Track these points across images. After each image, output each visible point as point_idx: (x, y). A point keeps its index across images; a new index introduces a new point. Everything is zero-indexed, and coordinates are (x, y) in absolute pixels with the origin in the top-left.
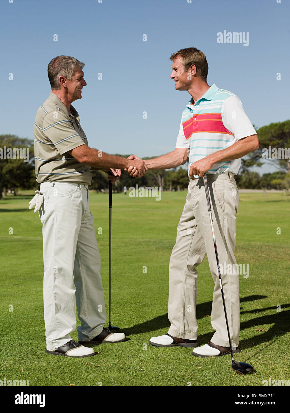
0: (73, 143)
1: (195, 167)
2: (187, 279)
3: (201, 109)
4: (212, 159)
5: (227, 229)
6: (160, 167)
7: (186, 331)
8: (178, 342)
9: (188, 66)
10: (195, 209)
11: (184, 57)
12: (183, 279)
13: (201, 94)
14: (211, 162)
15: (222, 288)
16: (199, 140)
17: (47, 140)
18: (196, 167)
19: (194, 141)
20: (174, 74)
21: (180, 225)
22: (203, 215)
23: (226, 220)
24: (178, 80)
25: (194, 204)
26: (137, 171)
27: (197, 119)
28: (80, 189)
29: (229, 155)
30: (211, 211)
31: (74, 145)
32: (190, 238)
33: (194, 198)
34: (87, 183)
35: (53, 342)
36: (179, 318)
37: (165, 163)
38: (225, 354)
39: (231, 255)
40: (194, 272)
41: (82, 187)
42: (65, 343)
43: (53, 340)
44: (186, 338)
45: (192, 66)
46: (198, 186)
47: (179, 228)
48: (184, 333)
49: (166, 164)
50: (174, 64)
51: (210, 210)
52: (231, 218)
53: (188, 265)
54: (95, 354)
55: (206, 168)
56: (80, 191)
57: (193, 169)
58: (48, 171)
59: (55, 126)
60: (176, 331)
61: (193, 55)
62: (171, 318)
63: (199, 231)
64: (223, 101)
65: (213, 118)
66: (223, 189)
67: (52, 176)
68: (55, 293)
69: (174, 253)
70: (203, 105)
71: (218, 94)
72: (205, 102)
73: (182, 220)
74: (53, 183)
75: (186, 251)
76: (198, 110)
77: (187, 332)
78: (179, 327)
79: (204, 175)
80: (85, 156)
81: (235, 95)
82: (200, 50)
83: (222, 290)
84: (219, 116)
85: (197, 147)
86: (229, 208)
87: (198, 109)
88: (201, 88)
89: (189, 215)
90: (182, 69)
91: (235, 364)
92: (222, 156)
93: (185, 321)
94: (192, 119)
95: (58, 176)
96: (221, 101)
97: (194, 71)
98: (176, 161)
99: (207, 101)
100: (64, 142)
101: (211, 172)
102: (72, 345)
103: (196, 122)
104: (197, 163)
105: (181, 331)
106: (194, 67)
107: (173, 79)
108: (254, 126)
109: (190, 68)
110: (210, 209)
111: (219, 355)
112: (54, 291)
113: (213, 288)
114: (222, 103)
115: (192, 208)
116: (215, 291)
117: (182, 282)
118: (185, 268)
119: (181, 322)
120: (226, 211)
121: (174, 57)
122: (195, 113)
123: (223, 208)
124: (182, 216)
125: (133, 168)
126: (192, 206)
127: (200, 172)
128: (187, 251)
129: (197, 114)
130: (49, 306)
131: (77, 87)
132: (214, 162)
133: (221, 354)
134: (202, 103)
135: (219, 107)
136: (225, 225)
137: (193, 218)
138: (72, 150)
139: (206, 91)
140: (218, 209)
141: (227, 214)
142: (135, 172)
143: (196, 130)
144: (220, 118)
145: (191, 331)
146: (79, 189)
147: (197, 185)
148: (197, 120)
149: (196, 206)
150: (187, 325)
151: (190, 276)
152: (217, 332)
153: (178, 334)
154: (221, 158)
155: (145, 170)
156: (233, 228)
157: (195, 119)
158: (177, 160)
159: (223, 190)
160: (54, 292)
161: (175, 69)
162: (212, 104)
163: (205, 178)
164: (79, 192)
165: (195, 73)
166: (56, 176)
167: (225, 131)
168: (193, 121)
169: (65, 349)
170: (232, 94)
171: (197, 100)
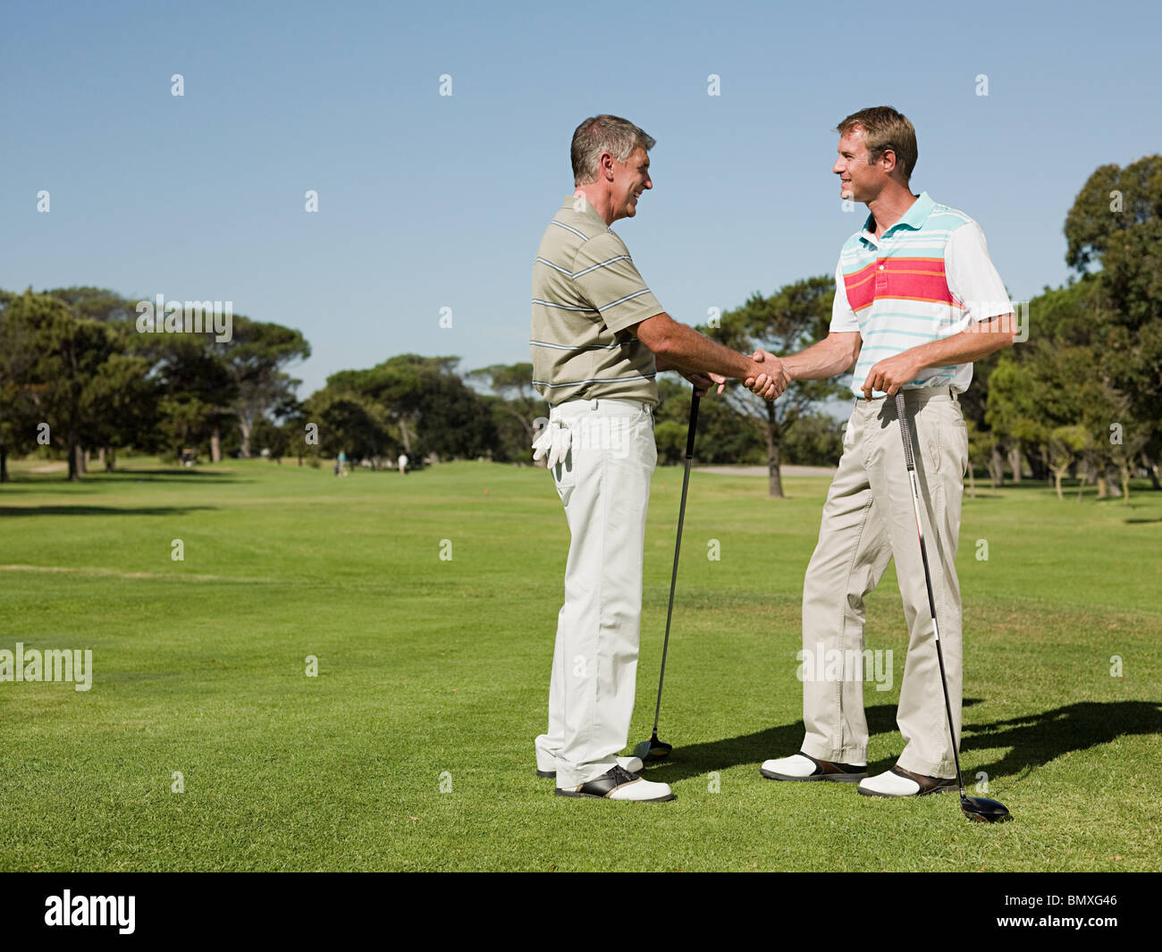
0: (645, 306)
1: (882, 372)
2: (846, 626)
3: (897, 246)
4: (920, 358)
5: (944, 509)
6: (813, 374)
7: (846, 745)
8: (826, 771)
9: (878, 152)
10: (871, 466)
11: (870, 129)
12: (837, 627)
13: (897, 214)
14: (919, 365)
15: (937, 639)
16: (892, 314)
17: (579, 301)
18: (884, 374)
19: (876, 316)
20: (841, 163)
21: (832, 504)
22: (891, 478)
23: (942, 489)
24: (850, 180)
25: (870, 454)
27: (885, 268)
28: (647, 415)
29: (958, 353)
31: (647, 311)
32: (855, 533)
33: (870, 440)
35: (579, 768)
36: (830, 716)
38: (930, 793)
39: (950, 569)
40: (859, 611)
42: (604, 772)
43: (578, 765)
44: (845, 762)
45: (888, 153)
46: (882, 420)
47: (827, 510)
48: (843, 751)
49: (823, 367)
50: (844, 141)
51: (911, 468)
52: (954, 486)
53: (849, 595)
54: (672, 798)
55: (906, 377)
57: (876, 376)
58: (585, 375)
59: (608, 267)
60: (826, 746)
61: (892, 127)
62: (813, 719)
63: (876, 515)
64: (950, 233)
65: (924, 270)
66: (938, 420)
67: (594, 387)
68: (600, 654)
69: (815, 570)
70: (901, 237)
71: (936, 215)
72: (906, 233)
73: (834, 492)
74: (594, 401)
75: (843, 563)
76: (890, 250)
77: (848, 748)
78: (832, 736)
79: (898, 393)
80: (667, 337)
81: (974, 222)
82: (904, 114)
83: (938, 642)
84: (940, 266)
85: (884, 331)
86: (950, 464)
87: (888, 246)
88: (897, 202)
89: (856, 479)
90: (864, 157)
91: (968, 801)
92: (941, 352)
93: (844, 722)
94: (872, 268)
95: (606, 387)
96: (944, 232)
97: (890, 164)
99: (912, 229)
100: (627, 304)
101: (914, 386)
102: (618, 777)
103: (883, 274)
104: (887, 365)
105: (837, 746)
106: (892, 156)
107: (839, 175)
108: (1006, 289)
109: (882, 156)
110: (912, 466)
111: (918, 793)
112: (597, 648)
113: (908, 642)
114: (946, 236)
115: (863, 464)
116: (911, 650)
117: (835, 634)
118: (843, 601)
119: (834, 726)
120: (942, 470)
121: (845, 127)
122: (883, 255)
123: (937, 462)
124: (834, 483)
126: (866, 459)
127: (890, 385)
128: (846, 562)
129: (886, 258)
130: (582, 684)
131: (633, 183)
132: (923, 365)
133: (920, 792)
134: (898, 233)
135: (939, 245)
136: (940, 500)
137: (866, 486)
138: (638, 324)
139: (908, 208)
140: (926, 464)
141: (946, 478)
143: (884, 294)
144: (942, 269)
145: (856, 745)
146: (645, 415)
147: (879, 418)
148: (887, 271)
149: (874, 459)
150: (848, 730)
151: (852, 619)
152: (912, 742)
153: (829, 753)
154: (940, 357)
155: (784, 382)
156: (956, 510)
157: (882, 267)
158: (842, 357)
159: (938, 423)
160: (599, 651)
161: (846, 155)
162: (924, 237)
163: (900, 399)
165: (892, 168)
166: (602, 385)
167: (948, 297)
168: (877, 272)
169: (602, 785)
170: (969, 220)
171: (886, 228)
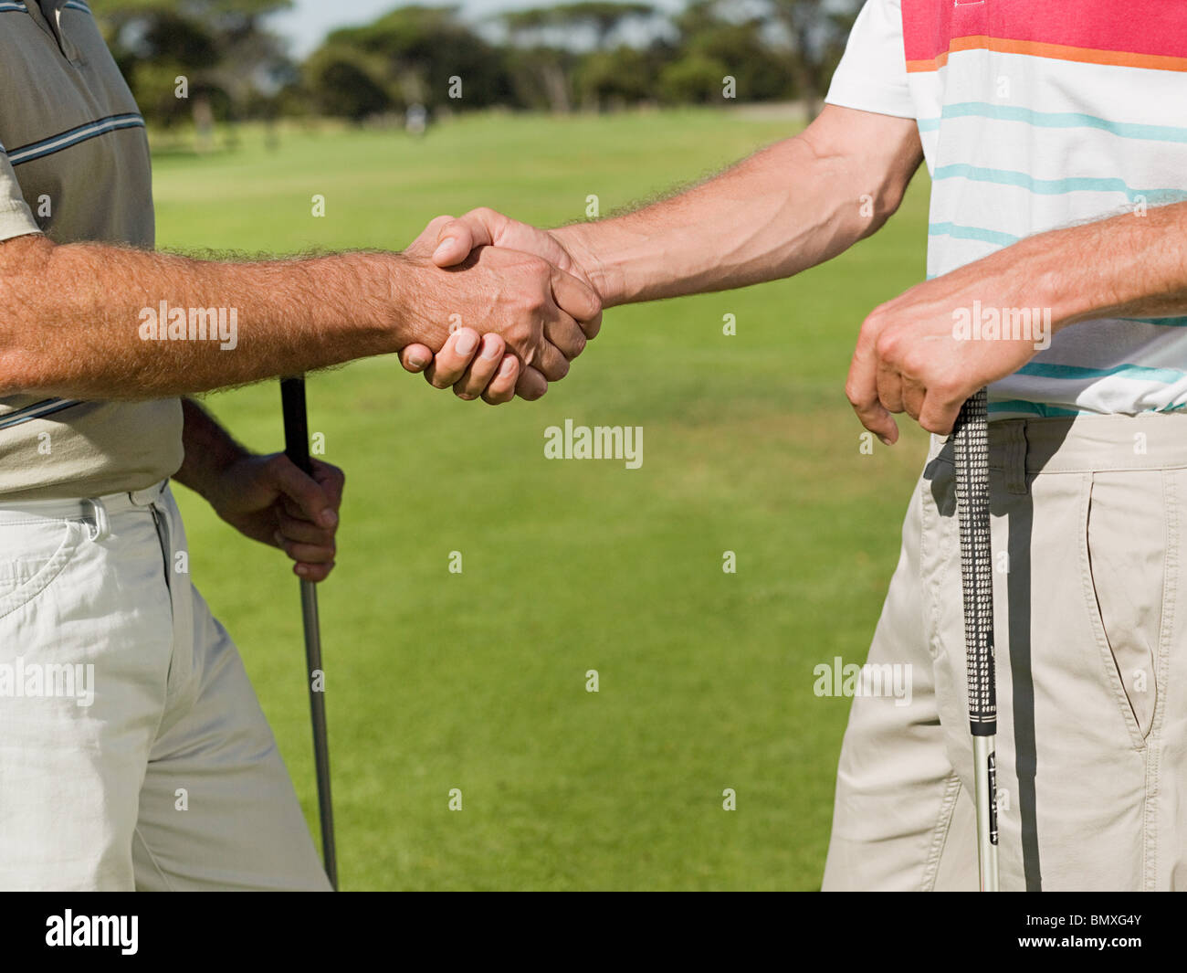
26: (510, 362)
28: (101, 539)
30: (990, 730)
33: (934, 576)
34: (147, 471)
37: (739, 250)
41: (111, 518)
51: (983, 728)
56: (101, 557)
57: (875, 356)
98: (824, 226)
110: (986, 720)
123: (1144, 707)
125: (479, 348)
127: (924, 391)
141: (1178, 758)
142: (497, 372)
146: (89, 540)
164: (93, 566)
